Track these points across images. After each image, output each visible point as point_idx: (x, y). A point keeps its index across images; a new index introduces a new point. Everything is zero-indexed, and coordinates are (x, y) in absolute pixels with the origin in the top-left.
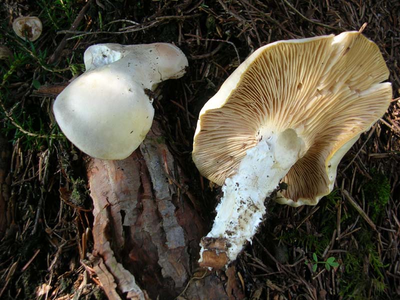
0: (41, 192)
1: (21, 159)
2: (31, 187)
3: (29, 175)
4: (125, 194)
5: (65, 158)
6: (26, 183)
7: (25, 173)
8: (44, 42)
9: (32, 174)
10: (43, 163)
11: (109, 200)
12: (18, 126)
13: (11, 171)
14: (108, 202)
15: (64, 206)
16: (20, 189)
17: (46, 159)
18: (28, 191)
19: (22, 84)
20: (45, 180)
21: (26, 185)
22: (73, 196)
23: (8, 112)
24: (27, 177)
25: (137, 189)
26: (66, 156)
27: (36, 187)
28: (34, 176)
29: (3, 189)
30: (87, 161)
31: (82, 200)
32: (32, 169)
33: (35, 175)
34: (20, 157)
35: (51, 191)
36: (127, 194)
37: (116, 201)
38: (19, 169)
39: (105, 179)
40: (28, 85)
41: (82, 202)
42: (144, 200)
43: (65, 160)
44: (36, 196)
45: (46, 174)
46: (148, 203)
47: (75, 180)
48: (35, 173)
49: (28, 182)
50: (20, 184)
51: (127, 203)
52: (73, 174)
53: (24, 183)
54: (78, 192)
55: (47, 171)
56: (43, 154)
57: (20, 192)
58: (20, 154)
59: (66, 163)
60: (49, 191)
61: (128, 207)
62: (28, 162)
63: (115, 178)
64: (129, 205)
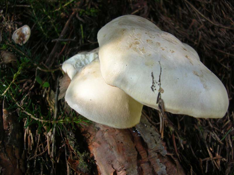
0: (52, 164)
1: (32, 138)
2: (43, 160)
3: (40, 150)
4: (129, 162)
5: (72, 137)
6: (39, 157)
7: (37, 149)
8: (38, 48)
9: (41, 149)
10: (50, 140)
11: (114, 167)
12: (29, 114)
13: (25, 149)
14: (114, 169)
15: (70, 172)
16: (35, 163)
17: (52, 137)
18: (41, 163)
19: (27, 80)
20: (54, 153)
21: (39, 159)
22: (81, 165)
23: (19, 104)
24: (38, 153)
25: (136, 156)
26: (72, 134)
27: (47, 160)
28: (44, 152)
29: (20, 163)
30: (87, 137)
31: (89, 169)
32: (41, 145)
33: (44, 150)
34: (30, 137)
35: (59, 161)
36: (130, 162)
37: (120, 167)
38: (31, 147)
39: (109, 151)
40: (31, 81)
41: (89, 170)
42: (142, 165)
43: (72, 138)
44: (48, 167)
45: (54, 149)
46: (145, 166)
47: (81, 153)
48: (44, 148)
49: (40, 156)
50: (34, 159)
51: (131, 169)
52: (79, 149)
53: (37, 158)
54: (85, 163)
55: (54, 146)
56: (50, 134)
57: (35, 165)
58: (31, 134)
59: (72, 140)
60: (58, 162)
61: (132, 172)
62: (38, 140)
63: (117, 150)
64: (132, 170)
